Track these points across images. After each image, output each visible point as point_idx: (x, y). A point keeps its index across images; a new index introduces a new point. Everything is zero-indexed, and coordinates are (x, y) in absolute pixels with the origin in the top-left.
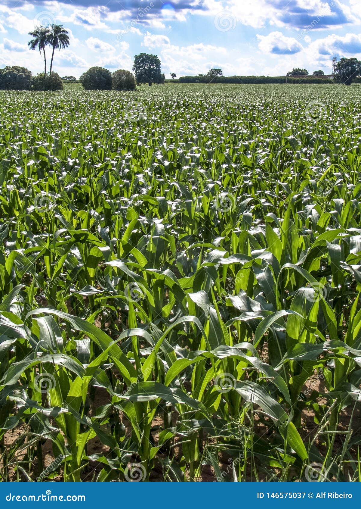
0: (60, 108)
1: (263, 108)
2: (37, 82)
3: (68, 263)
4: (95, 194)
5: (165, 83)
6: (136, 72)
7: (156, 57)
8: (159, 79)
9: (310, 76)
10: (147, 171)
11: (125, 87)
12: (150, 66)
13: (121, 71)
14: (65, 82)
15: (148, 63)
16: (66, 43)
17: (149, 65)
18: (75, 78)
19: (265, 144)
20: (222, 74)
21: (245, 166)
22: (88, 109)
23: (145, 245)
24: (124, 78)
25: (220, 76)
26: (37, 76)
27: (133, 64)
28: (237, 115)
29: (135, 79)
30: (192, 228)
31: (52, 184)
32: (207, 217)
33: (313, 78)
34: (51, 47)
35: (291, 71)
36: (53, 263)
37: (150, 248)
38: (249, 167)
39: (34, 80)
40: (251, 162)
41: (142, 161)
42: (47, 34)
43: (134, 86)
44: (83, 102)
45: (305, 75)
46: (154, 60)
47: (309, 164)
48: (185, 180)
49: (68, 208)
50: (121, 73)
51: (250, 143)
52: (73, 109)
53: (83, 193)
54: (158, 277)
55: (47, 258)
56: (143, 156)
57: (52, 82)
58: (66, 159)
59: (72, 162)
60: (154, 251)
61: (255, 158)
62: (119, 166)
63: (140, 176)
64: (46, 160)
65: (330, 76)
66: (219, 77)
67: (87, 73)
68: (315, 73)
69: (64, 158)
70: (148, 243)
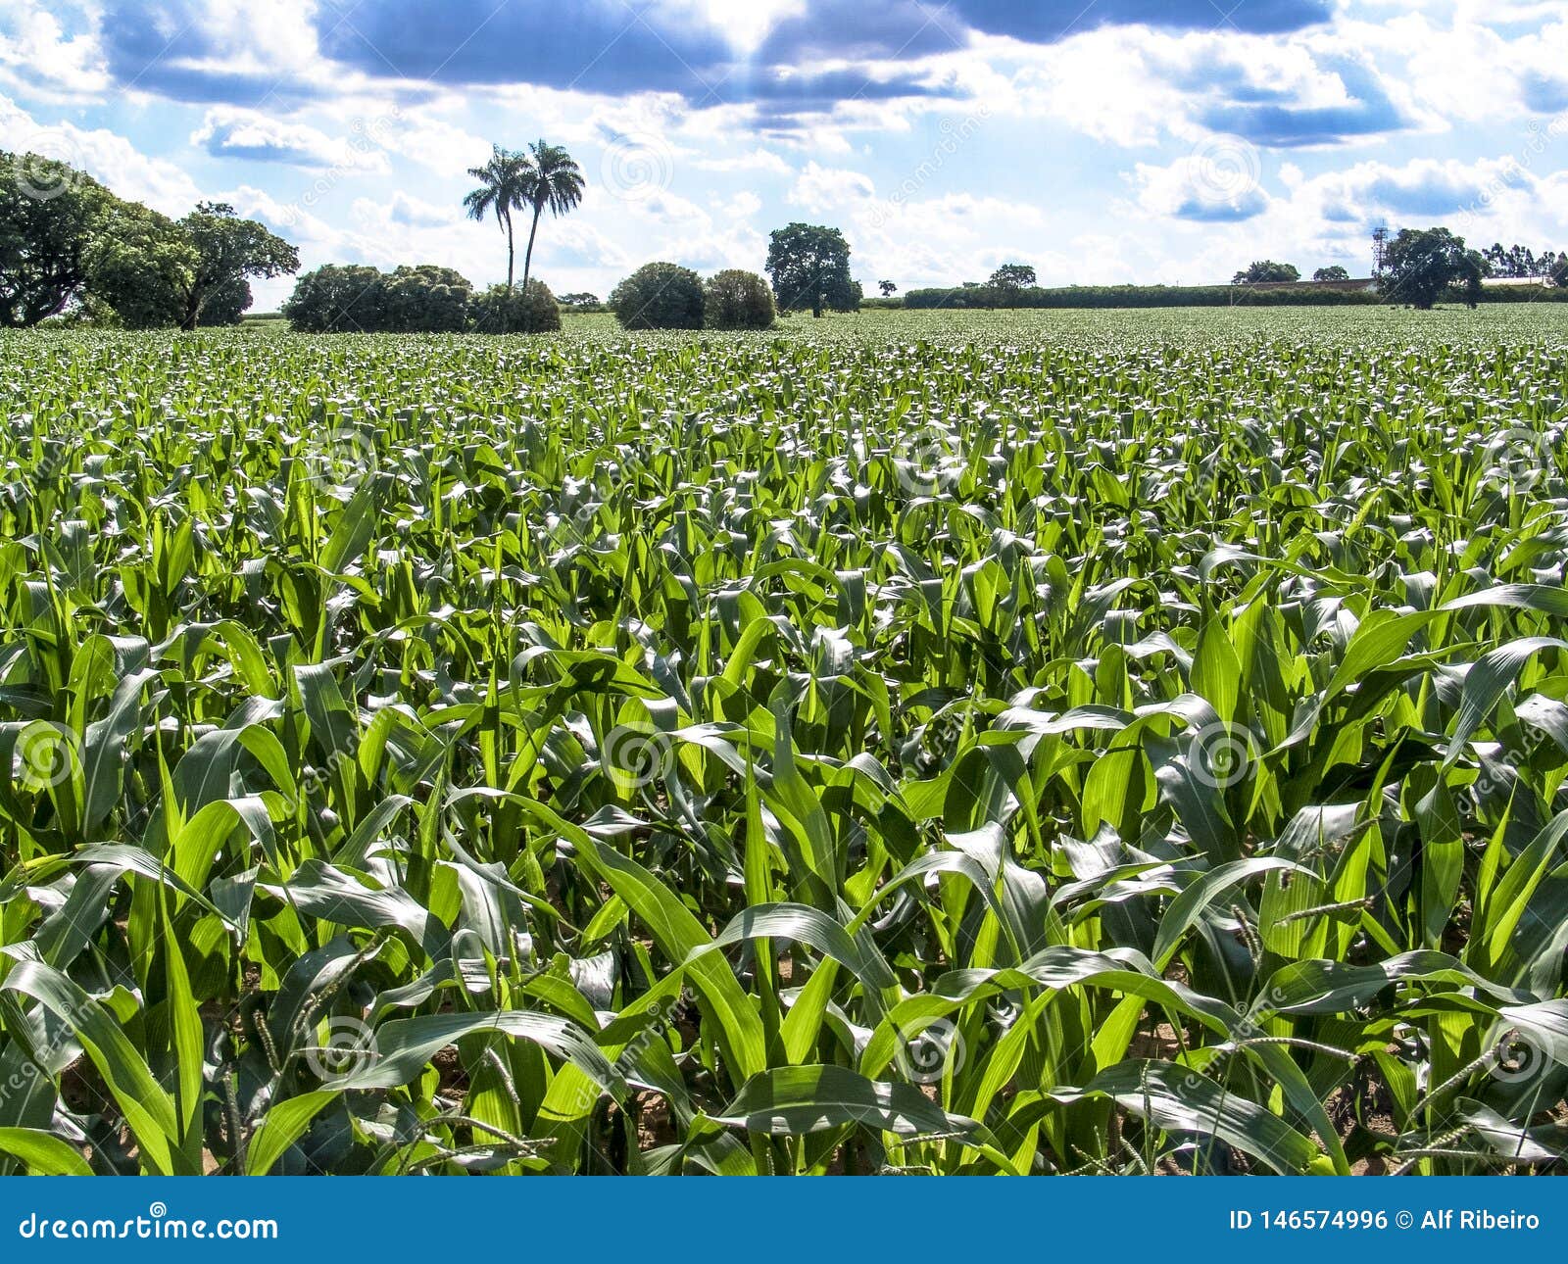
0: (547, 368)
1: (1160, 362)
2: (485, 308)
3: (553, 756)
4: (643, 582)
5: (862, 310)
6: (776, 276)
7: (837, 232)
8: (845, 297)
9: (1306, 283)
10: (802, 513)
11: (742, 320)
12: (819, 259)
13: (731, 273)
14: (567, 311)
15: (812, 249)
16: (572, 197)
17: (813, 258)
18: (595, 298)
19: (1170, 452)
20: (1034, 280)
21: (1109, 505)
22: (631, 372)
23: (791, 706)
24: (740, 296)
25: (1029, 286)
26: (486, 291)
27: (768, 254)
28: (1081, 381)
29: (775, 296)
30: (943, 667)
31: (514, 549)
32: (989, 634)
33: (1313, 290)
34: (530, 208)
35: (1246, 269)
36: (507, 758)
37: (807, 712)
38: (1122, 510)
39: (477, 304)
40: (1129, 494)
41: (788, 492)
42: (521, 171)
43: (771, 316)
44: (617, 352)
45: (1288, 279)
46: (830, 243)
47: (1311, 497)
48: (920, 542)
49: (560, 616)
50: (731, 280)
51: (1122, 447)
52: (588, 372)
53: (607, 576)
54: (832, 778)
55: (487, 737)
56: (792, 476)
57: (528, 307)
58: (557, 482)
59: (578, 488)
60: (824, 721)
61: (1138, 483)
62: (718, 501)
63: (782, 526)
64: (500, 482)
65: (1365, 282)
66: (1026, 291)
67: (631, 281)
68: (1320, 273)
69: (552, 479)
70: (801, 699)
